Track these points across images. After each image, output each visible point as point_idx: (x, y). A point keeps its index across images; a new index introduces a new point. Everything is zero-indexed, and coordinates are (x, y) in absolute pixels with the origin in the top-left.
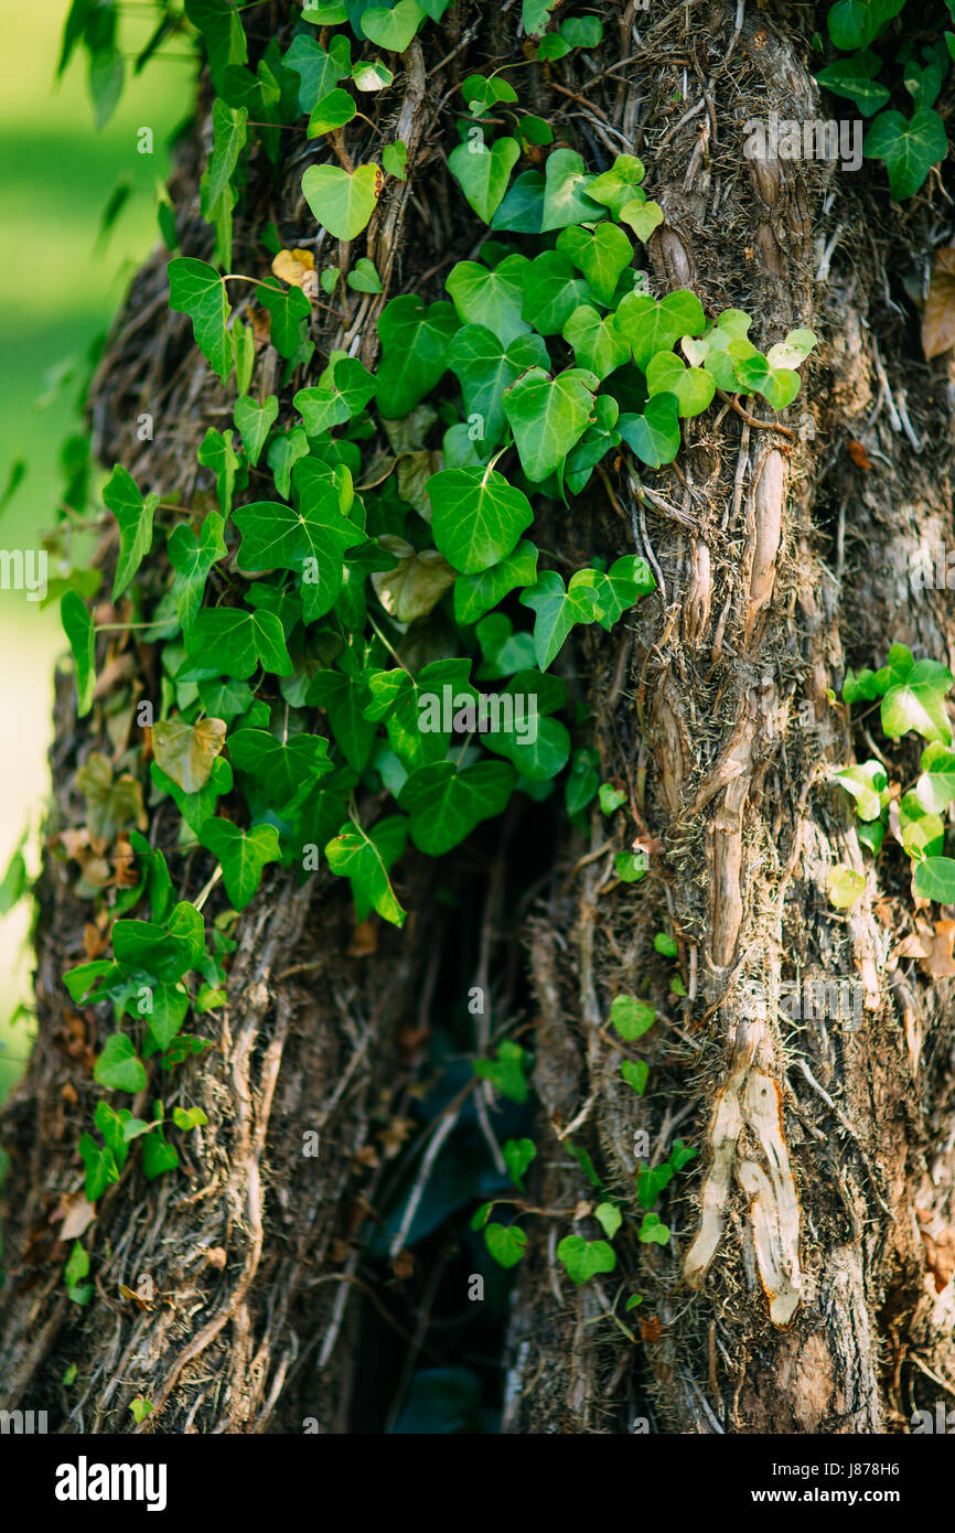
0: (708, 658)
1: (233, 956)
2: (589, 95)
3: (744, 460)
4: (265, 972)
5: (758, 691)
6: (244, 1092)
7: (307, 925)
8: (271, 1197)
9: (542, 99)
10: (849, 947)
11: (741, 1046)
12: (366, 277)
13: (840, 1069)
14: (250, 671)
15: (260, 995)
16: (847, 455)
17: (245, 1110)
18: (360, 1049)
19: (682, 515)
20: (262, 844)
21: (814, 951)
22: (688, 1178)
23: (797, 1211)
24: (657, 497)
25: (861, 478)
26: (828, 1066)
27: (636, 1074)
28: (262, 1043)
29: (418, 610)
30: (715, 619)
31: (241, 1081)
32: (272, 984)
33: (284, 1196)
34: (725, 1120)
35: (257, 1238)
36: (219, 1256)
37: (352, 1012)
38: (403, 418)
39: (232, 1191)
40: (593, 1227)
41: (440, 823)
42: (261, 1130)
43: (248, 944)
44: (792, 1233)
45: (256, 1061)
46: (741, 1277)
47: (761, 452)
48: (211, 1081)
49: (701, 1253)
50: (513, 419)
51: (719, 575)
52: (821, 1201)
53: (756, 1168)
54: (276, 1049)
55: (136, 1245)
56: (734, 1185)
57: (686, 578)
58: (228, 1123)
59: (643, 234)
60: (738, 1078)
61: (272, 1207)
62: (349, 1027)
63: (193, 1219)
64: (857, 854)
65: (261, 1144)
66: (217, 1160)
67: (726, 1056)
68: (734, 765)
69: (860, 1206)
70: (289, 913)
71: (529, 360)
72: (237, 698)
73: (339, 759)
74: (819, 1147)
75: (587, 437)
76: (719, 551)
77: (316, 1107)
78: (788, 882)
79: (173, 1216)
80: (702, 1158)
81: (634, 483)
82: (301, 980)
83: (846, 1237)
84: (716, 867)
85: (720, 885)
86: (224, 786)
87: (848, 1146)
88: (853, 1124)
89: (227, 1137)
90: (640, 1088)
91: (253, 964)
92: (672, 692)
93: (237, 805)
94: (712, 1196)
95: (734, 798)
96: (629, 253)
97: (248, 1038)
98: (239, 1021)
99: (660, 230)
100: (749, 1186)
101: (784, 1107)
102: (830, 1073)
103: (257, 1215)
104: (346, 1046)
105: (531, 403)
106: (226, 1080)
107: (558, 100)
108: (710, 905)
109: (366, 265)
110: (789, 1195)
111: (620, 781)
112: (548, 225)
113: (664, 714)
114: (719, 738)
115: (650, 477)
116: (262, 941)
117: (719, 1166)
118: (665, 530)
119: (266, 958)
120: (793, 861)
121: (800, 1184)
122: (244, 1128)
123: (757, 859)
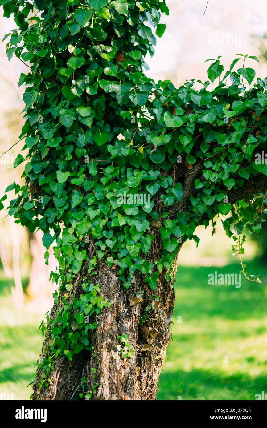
0: (102, 333)
1: (55, 364)
2: (96, 279)
3: (107, 314)
4: (58, 366)
5: (107, 336)
6: (55, 378)
7: (63, 362)
8: (57, 389)
9: (91, 279)
10: (116, 363)
11: (103, 372)
12: (72, 296)
13: (114, 376)
14: (58, 334)
15: (58, 368)
16: (120, 315)
17: (55, 380)
18: (69, 377)
19: (100, 319)
20: (58, 351)
21: (112, 363)
22: (98, 387)
23: (109, 390)
24: (98, 317)
25: (121, 317)
26: (113, 375)
27: (94, 376)
28: (57, 373)
29: (76, 329)
30: (103, 329)
31: (55, 377)
32: (59, 367)
33: (59, 390)
34: (102, 380)
35: (55, 393)
36: (51, 395)
37: (69, 373)
38: (76, 310)
39: (53, 388)
40: (90, 393)
41: (76, 351)
42: (57, 382)
43: (57, 363)
44: (108, 392)
45: (57, 375)
46: (103, 397)
47: (109, 313)
48: (52, 377)
49: (99, 394)
50: (84, 309)
51: (104, 325)
52: (111, 389)
53: (105, 385)
54: (59, 374)
55: (44, 395)
56: (103, 387)
57: (100, 325)
58: (53, 381)
59: (99, 292)
60: (103, 375)
61: (57, 391)
62: (68, 374)
63: (49, 391)
64: (118, 354)
65: (57, 384)
66: (52, 385)
67: (102, 373)
68: (104, 343)
69: (115, 390)
70: (62, 360)
71: (87, 303)
72: (57, 337)
73: (66, 343)
74: (111, 383)
75: (91, 311)
76: (104, 322)
77: (63, 382)
78: (110, 356)
79: (48, 391)
80: (100, 384)
81: (96, 316)
82: (62, 367)
83: (114, 393)
84: (102, 354)
85: (102, 356)
86: (55, 345)
87: (114, 383)
88: (115, 381)
89: (53, 382)
90: (95, 378)
91: (57, 365)
92: (99, 336)
93: (56, 348)
94: (100, 388)
95: (104, 347)
96: (96, 293)
97: (56, 373)
98: (55, 371)
99: (100, 291)
100: (104, 387)
101: (108, 379)
102: (113, 376)
103: (56, 391)
104: (68, 376)
105: (86, 307)
106: (54, 377)
107: (93, 280)
108: (101, 358)
109: (72, 295)
110: (108, 388)
111: (94, 346)
112: (89, 291)
113: (98, 339)
114: (103, 341)
115: (98, 315)
116: (58, 363)
117: (101, 385)
118: (99, 320)
119: (59, 364)
120: (110, 354)
121: (109, 387)
122: (55, 382)
123: (106, 354)
